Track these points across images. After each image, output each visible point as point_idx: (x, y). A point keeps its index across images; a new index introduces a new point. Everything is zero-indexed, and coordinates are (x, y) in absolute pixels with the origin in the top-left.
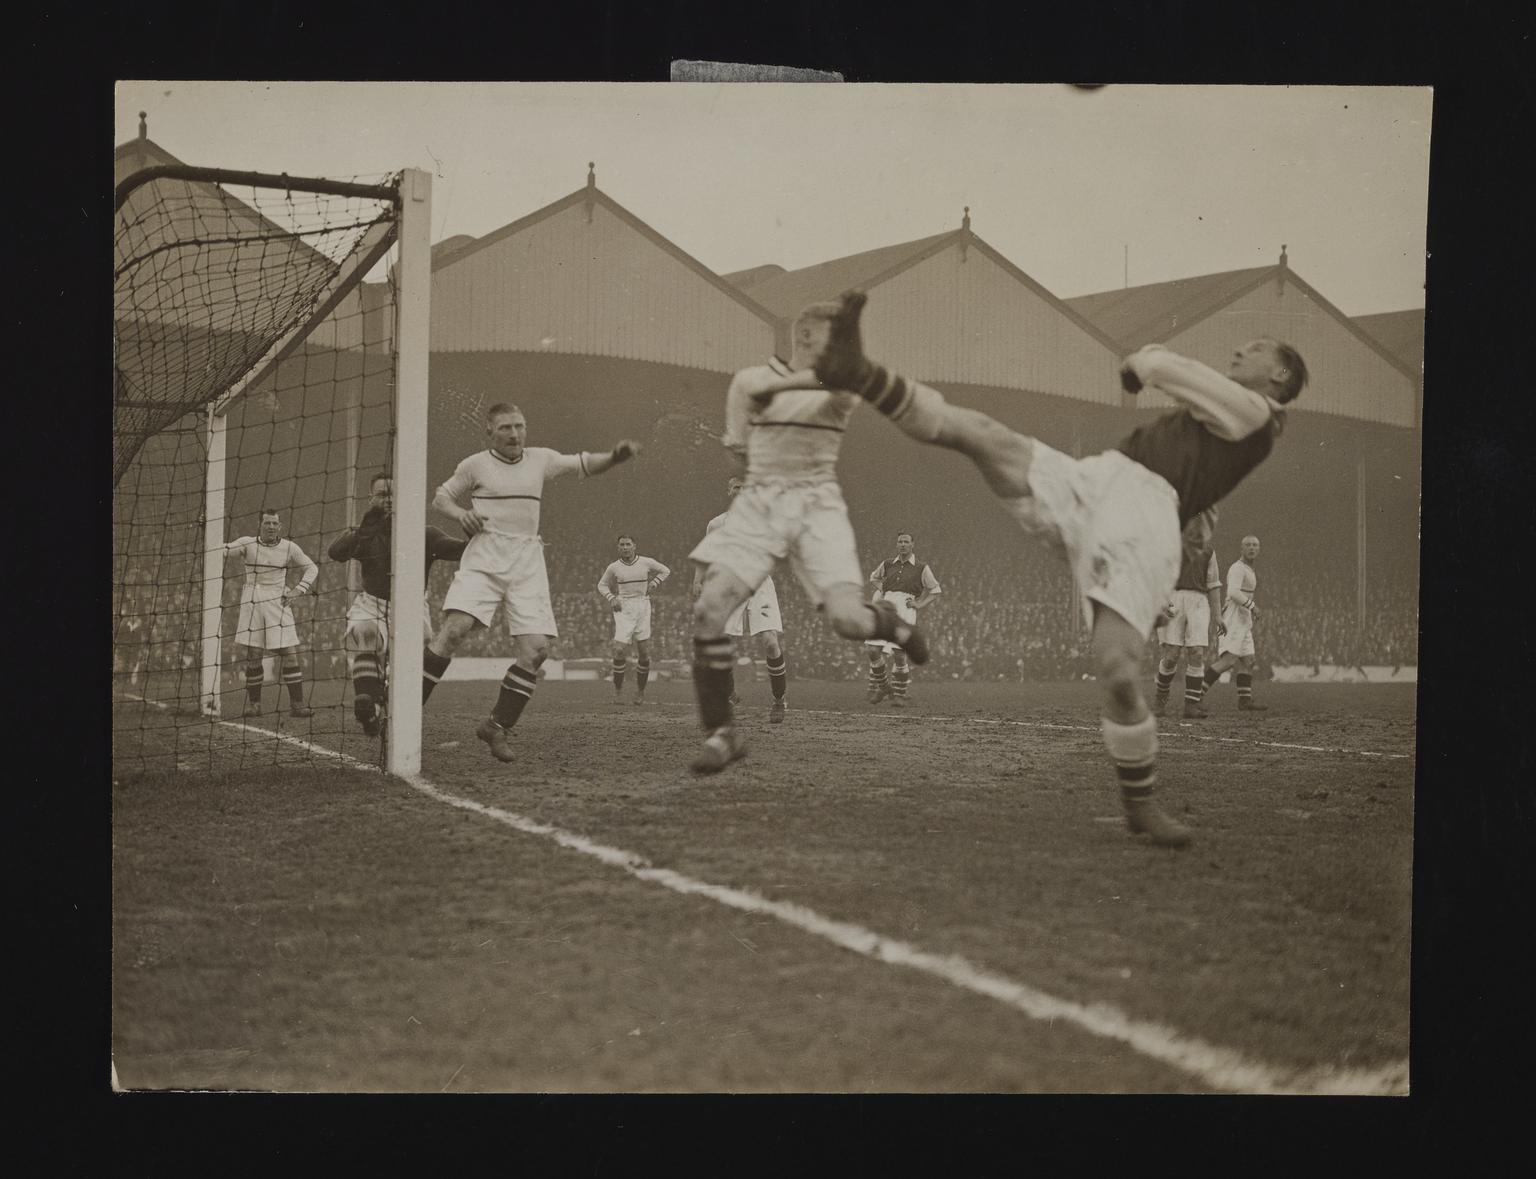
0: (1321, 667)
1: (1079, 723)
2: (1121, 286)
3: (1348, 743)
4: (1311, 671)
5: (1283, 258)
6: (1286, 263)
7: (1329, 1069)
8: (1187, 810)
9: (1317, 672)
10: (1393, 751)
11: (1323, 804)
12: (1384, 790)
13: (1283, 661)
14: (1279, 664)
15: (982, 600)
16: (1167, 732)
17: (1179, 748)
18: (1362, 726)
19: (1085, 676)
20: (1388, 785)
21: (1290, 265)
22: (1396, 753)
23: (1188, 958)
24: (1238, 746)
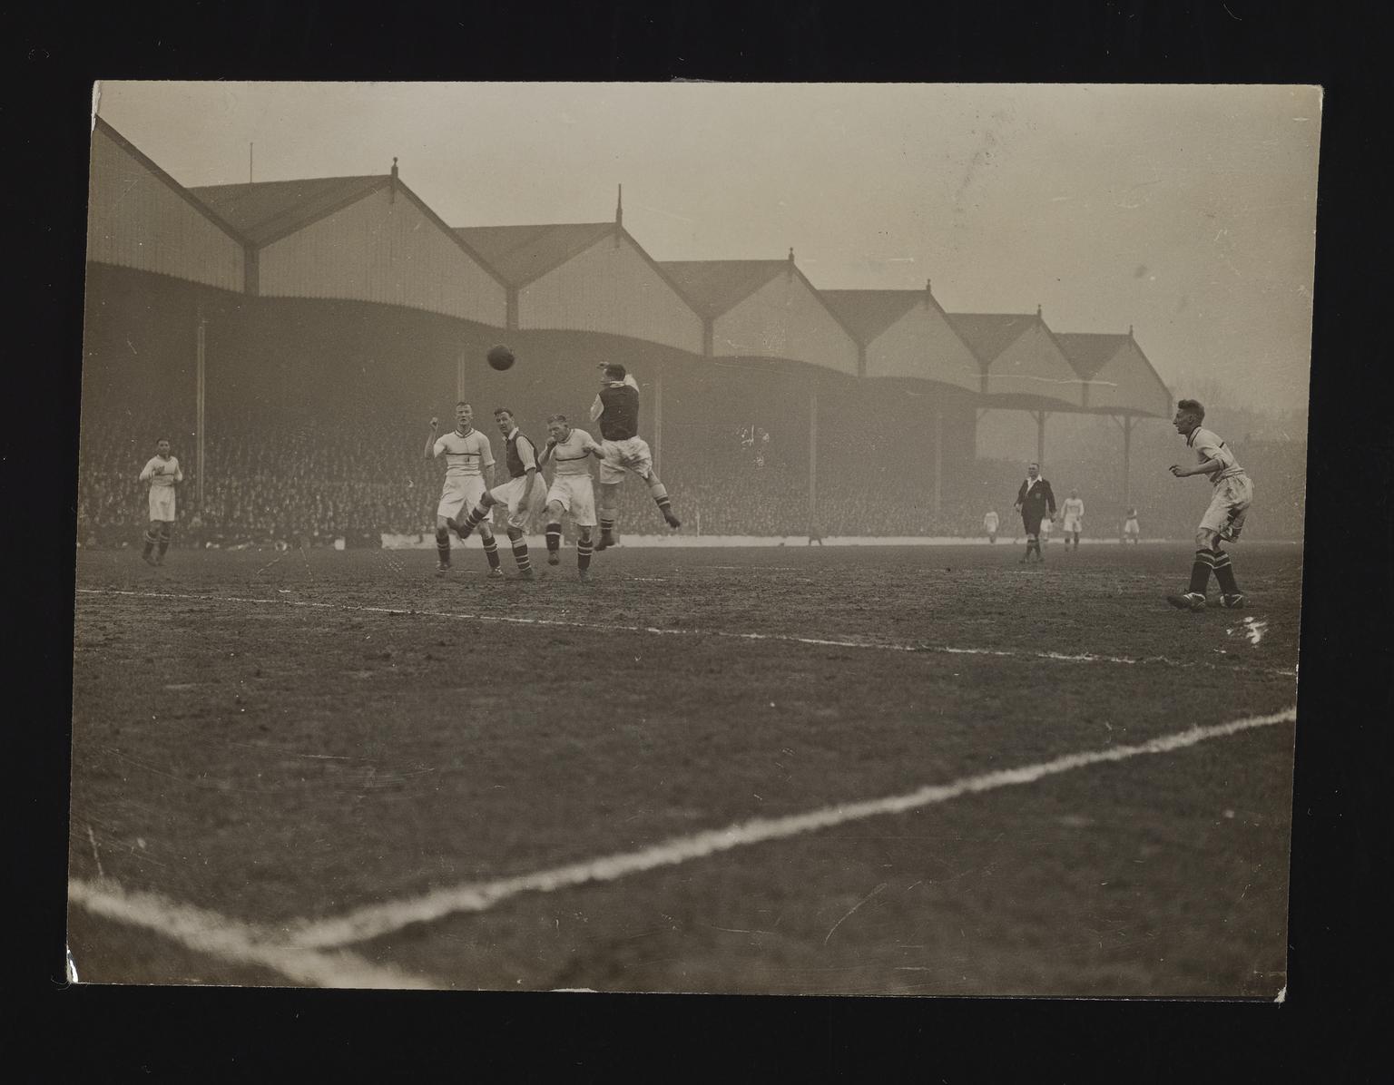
0: (424, 536)
1: (183, 591)
2: (247, 181)
3: (425, 606)
4: (415, 539)
5: (395, 169)
6: (397, 173)
7: (302, 921)
8: (258, 674)
9: (421, 540)
10: (460, 613)
11: (384, 663)
12: (442, 649)
13: (393, 530)
14: (388, 532)
15: (105, 470)
16: (265, 598)
17: (272, 614)
18: (442, 589)
19: (208, 544)
20: (447, 643)
21: (401, 176)
22: (464, 613)
23: (210, 821)
24: (326, 610)
